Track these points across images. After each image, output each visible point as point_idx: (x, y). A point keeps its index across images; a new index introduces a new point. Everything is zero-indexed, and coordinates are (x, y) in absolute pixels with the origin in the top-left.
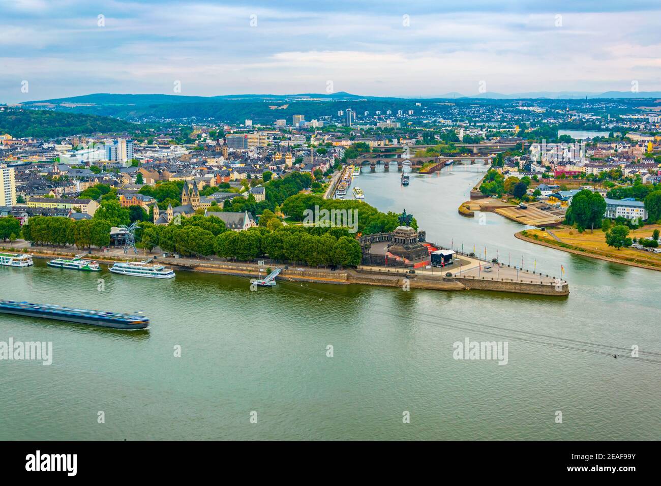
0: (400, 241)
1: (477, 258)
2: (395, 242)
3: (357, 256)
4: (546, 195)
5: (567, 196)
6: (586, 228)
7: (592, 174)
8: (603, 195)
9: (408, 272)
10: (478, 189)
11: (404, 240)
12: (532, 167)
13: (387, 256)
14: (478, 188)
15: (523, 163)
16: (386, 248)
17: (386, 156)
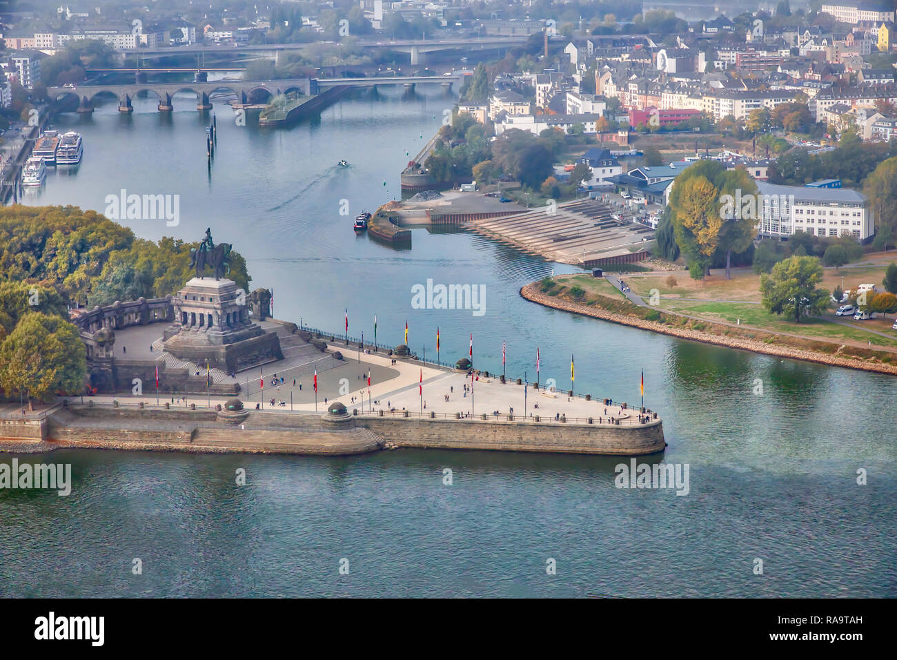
0: (198, 321)
1: (416, 360)
2: (185, 322)
3: (73, 366)
4: (605, 179)
5: (663, 179)
6: (714, 267)
7: (731, 118)
8: (758, 173)
9: (223, 406)
10: (422, 167)
11: (210, 316)
12: (568, 102)
13: (163, 365)
14: (422, 163)
15: (544, 91)
16: (158, 343)
17: (164, 79)
